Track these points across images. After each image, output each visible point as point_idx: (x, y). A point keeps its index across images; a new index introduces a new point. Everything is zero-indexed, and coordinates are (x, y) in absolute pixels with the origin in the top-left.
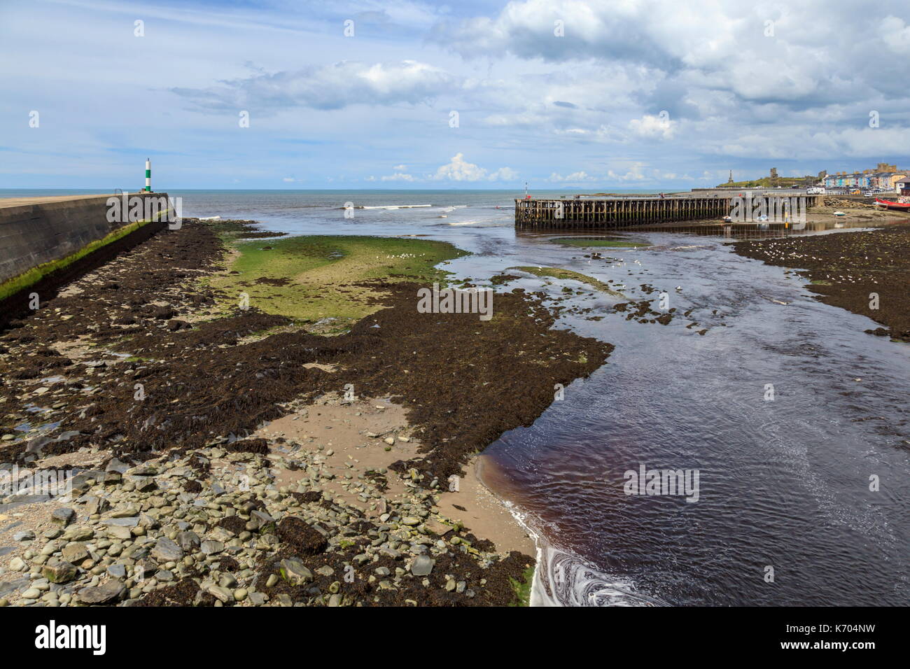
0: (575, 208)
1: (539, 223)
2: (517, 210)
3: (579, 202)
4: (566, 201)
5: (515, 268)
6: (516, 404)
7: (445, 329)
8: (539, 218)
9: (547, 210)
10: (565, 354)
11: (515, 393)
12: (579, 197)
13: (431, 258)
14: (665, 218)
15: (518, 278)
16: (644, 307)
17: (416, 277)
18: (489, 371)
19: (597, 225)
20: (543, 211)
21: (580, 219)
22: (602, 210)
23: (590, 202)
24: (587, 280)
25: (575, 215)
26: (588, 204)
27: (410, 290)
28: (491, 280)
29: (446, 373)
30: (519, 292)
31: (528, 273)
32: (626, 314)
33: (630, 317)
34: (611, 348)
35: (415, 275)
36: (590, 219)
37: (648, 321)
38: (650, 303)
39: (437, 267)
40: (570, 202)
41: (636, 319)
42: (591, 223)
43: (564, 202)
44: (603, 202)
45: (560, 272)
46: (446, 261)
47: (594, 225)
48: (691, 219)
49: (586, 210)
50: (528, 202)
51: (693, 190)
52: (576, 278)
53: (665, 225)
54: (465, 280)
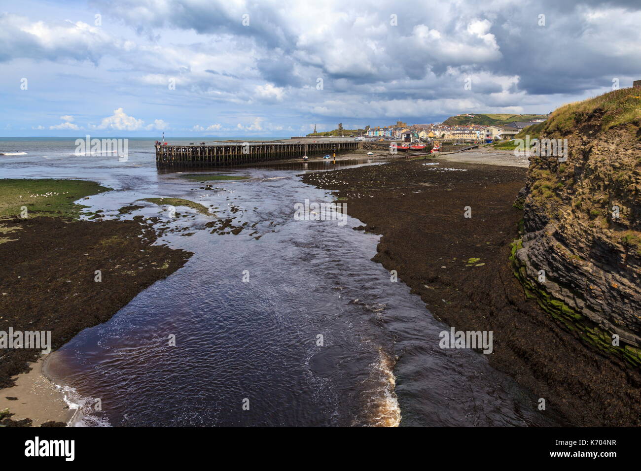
0: (201, 152)
1: (174, 163)
2: (158, 154)
3: (204, 147)
4: (194, 147)
5: (143, 200)
6: (95, 308)
7: (58, 254)
8: (175, 160)
9: (180, 154)
10: (153, 263)
11: (97, 299)
12: (204, 144)
13: (73, 195)
14: (265, 158)
15: (142, 207)
16: (227, 223)
17: (51, 212)
18: (83, 285)
19: (218, 164)
20: (177, 154)
21: (205, 160)
22: (221, 153)
23: (213, 147)
24: (194, 206)
25: (202, 157)
26: (211, 149)
27: (40, 223)
28: (119, 210)
29: (43, 290)
30: (139, 219)
31: (152, 203)
32: (212, 229)
33: (214, 231)
34: (191, 254)
35: (52, 210)
36: (213, 160)
37: (225, 233)
38: (232, 220)
39: (76, 202)
40: (198, 147)
41: (217, 232)
42: (214, 163)
43: (192, 148)
44: (222, 147)
45: (176, 201)
46: (87, 197)
47: (216, 164)
48: (283, 159)
49: (209, 153)
50: (166, 148)
51: (292, 138)
52: (187, 205)
53: (266, 163)
54: (97, 212)
